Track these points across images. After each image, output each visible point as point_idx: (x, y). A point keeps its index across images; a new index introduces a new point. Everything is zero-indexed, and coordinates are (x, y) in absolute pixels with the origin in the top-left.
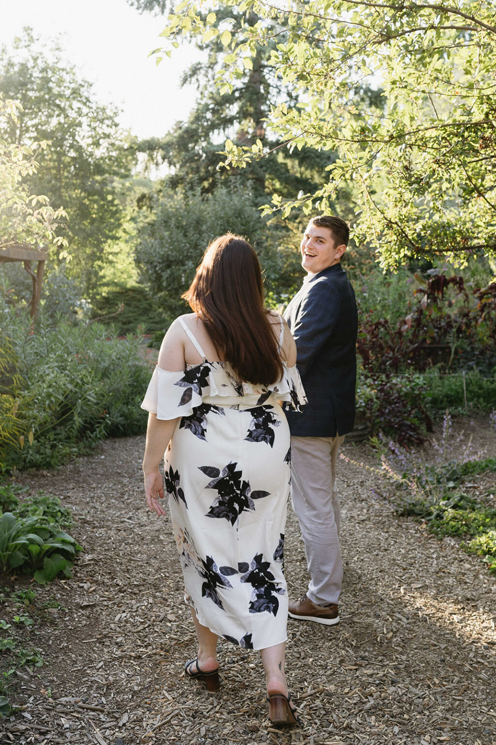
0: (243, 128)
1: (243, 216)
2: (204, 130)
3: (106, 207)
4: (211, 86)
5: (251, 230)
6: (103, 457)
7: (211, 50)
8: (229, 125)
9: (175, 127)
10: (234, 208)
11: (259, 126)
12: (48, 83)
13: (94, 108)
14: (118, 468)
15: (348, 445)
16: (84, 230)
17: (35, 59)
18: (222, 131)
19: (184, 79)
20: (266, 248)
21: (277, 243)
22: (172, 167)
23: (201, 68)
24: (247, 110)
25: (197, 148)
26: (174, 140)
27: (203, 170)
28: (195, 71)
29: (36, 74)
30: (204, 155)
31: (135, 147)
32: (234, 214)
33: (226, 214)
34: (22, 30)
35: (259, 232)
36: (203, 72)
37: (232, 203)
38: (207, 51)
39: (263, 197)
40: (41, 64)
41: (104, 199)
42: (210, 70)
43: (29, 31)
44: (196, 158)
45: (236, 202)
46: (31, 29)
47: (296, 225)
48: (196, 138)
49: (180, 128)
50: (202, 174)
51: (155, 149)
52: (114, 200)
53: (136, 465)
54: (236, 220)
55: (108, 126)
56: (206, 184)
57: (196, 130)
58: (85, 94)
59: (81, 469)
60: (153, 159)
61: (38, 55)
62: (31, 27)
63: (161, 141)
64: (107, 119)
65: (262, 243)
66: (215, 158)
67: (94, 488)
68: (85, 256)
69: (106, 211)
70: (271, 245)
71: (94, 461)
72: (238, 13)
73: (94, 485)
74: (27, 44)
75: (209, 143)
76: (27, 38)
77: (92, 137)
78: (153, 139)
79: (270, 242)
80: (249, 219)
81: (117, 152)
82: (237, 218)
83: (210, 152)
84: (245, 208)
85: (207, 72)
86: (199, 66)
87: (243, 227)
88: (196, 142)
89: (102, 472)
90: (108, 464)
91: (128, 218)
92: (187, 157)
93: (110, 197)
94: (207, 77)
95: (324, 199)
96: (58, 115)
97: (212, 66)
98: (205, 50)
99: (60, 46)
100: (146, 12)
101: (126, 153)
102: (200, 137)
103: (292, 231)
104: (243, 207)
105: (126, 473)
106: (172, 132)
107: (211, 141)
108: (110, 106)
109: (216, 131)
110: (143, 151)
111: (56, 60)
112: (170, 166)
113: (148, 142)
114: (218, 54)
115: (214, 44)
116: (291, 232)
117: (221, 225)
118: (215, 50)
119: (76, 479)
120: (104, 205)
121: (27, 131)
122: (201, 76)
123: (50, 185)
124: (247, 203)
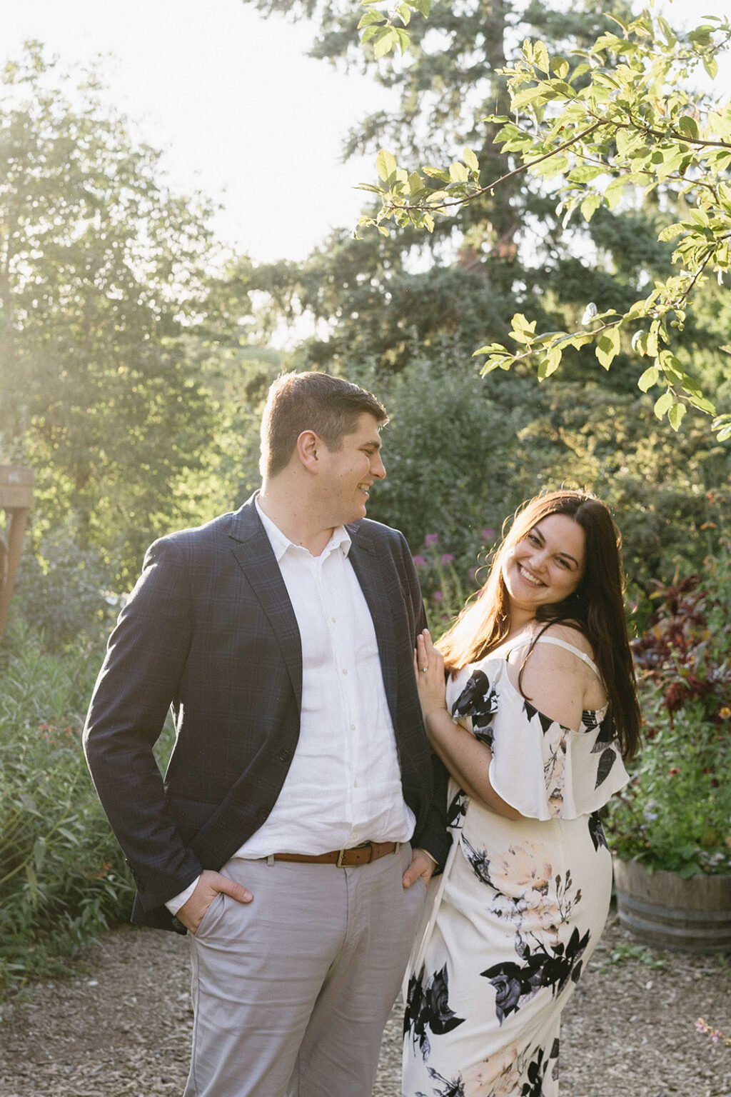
0: (470, 241)
1: (465, 418)
2: (391, 246)
3: (180, 399)
4: (405, 159)
5: (483, 447)
6: (94, 983)
7: (408, 86)
8: (442, 237)
9: (329, 241)
10: (445, 400)
11: (506, 237)
12: (70, 151)
13: (163, 201)
14: (125, 1016)
15: (708, 961)
16: (132, 448)
17: (46, 104)
18: (426, 247)
19: (350, 143)
20: (515, 487)
21: (540, 476)
22: (321, 319)
23: (386, 122)
24: (480, 206)
25: (375, 282)
26: (328, 266)
27: (384, 326)
28: (373, 127)
29: (48, 133)
30: (389, 296)
31: (246, 279)
32: (447, 412)
33: (429, 412)
34: (22, 46)
35: (500, 452)
36: (389, 130)
37: (442, 390)
38: (398, 88)
39: (511, 383)
40: (57, 113)
41: (175, 384)
42: (404, 127)
43: (37, 49)
44: (371, 301)
45: (452, 388)
46: (41, 46)
47: (580, 438)
48: (371, 263)
49: (340, 242)
50: (382, 335)
51: (287, 284)
52: (197, 386)
53: (172, 1006)
54: (450, 426)
55: (190, 237)
56: (391, 356)
57: (372, 247)
58: (146, 173)
59: (31, 1019)
60: (281, 305)
61: (51, 96)
62: (40, 41)
63: (301, 268)
64: (189, 222)
65: (509, 476)
66: (410, 301)
67: (51, 1078)
68: (131, 501)
69: (181, 409)
70: (526, 481)
71: (70, 992)
72: (464, 13)
73: (53, 1069)
74: (31, 73)
75: (400, 273)
76: (30, 62)
77: (157, 258)
78: (282, 264)
79: (524, 474)
80: (478, 425)
81: (208, 290)
82: (452, 421)
83: (401, 289)
84: (472, 401)
85: (398, 130)
86: (383, 119)
87: (465, 442)
88: (373, 270)
89: (82, 1027)
90: (103, 1003)
91: (227, 423)
92: (352, 300)
93: (190, 383)
94: (398, 140)
95: (655, 325)
96: (90, 215)
97: (408, 117)
98: (395, 86)
99: (99, 79)
100: (277, 15)
101: (227, 290)
102: (382, 260)
103: (573, 450)
104: (467, 398)
105: (141, 1031)
106: (323, 249)
107: (405, 268)
108: (196, 198)
109: (414, 248)
110: (262, 287)
111: (90, 107)
112: (317, 318)
113: (272, 268)
114: (420, 93)
115: (412, 74)
116: (569, 454)
117: (418, 436)
118: (414, 86)
119: (13, 1046)
120: (176, 396)
121: (26, 247)
122: (385, 139)
123: (64, 356)
124: (475, 391)
